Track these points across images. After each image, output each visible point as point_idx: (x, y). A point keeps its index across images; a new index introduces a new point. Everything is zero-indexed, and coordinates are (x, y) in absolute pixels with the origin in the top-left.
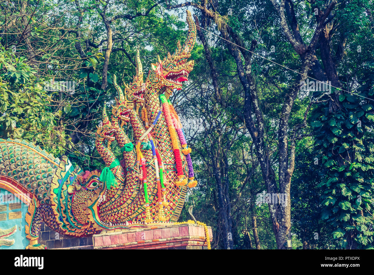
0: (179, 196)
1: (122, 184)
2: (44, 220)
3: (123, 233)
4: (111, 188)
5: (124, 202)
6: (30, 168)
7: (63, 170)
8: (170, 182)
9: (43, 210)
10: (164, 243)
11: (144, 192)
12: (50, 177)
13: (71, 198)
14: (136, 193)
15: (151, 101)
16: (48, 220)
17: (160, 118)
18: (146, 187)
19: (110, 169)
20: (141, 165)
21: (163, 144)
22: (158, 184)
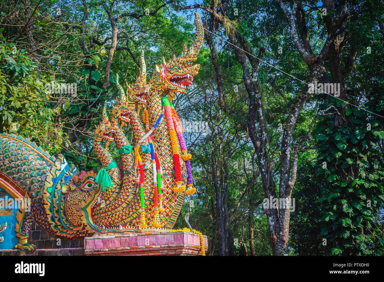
0: (176, 203)
1: (118, 187)
2: (35, 219)
3: (116, 237)
4: (107, 190)
5: (119, 205)
6: (25, 164)
7: (58, 169)
8: (167, 187)
9: (35, 208)
10: (158, 250)
11: (140, 196)
12: (44, 175)
13: (64, 198)
14: (132, 196)
15: (153, 103)
16: (39, 219)
17: (161, 122)
18: (142, 191)
19: (107, 170)
20: (139, 169)
21: (163, 148)
22: (155, 189)
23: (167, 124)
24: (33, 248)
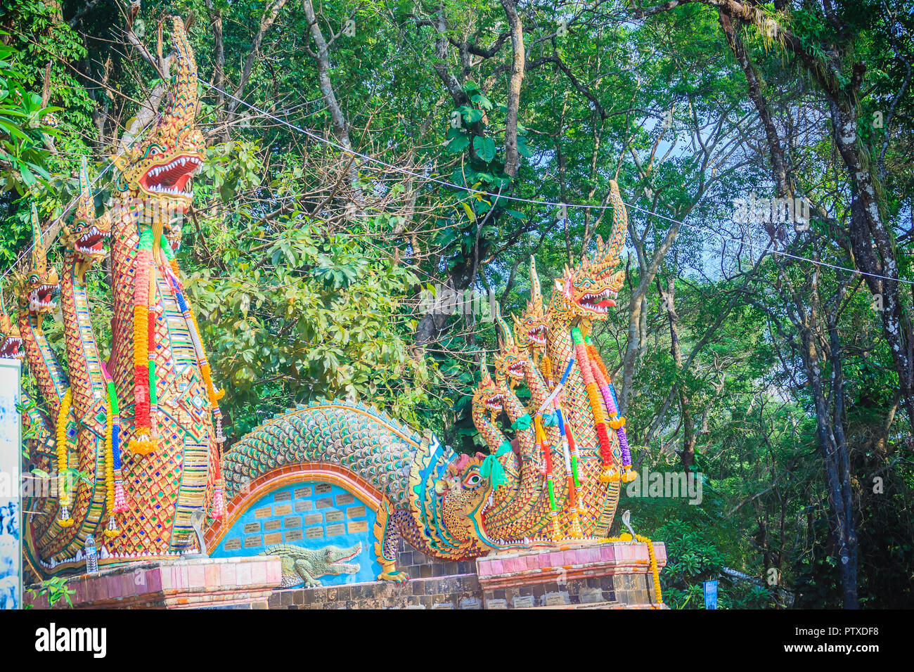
0: (605, 498)
1: (516, 481)
2: (402, 534)
3: (520, 556)
4: (500, 487)
5: (520, 508)
6: (375, 452)
7: (426, 454)
8: (589, 475)
9: (399, 519)
10: (580, 572)
11: (548, 492)
12: (406, 467)
13: (441, 501)
14: (537, 494)
15: (557, 342)
16: (408, 534)
17: (571, 372)
18: (551, 486)
19: (497, 457)
20: (543, 452)
21: (578, 415)
22: (570, 482)
23: (582, 373)
24: (405, 578)
